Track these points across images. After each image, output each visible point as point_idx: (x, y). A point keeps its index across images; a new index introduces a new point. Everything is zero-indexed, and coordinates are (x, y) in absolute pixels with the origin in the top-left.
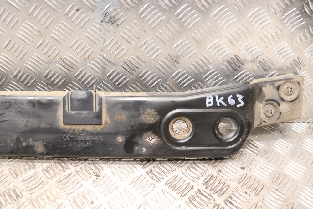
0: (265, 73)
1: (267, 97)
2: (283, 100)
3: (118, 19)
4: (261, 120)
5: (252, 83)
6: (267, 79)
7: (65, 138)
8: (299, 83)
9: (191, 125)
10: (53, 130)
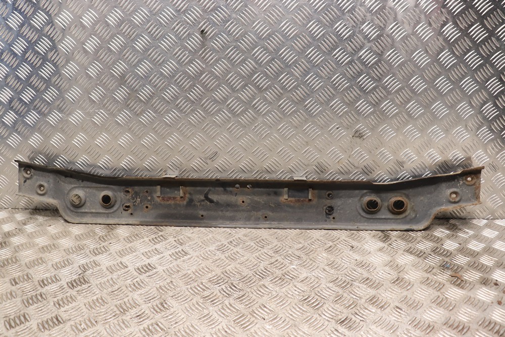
3: (364, 135)
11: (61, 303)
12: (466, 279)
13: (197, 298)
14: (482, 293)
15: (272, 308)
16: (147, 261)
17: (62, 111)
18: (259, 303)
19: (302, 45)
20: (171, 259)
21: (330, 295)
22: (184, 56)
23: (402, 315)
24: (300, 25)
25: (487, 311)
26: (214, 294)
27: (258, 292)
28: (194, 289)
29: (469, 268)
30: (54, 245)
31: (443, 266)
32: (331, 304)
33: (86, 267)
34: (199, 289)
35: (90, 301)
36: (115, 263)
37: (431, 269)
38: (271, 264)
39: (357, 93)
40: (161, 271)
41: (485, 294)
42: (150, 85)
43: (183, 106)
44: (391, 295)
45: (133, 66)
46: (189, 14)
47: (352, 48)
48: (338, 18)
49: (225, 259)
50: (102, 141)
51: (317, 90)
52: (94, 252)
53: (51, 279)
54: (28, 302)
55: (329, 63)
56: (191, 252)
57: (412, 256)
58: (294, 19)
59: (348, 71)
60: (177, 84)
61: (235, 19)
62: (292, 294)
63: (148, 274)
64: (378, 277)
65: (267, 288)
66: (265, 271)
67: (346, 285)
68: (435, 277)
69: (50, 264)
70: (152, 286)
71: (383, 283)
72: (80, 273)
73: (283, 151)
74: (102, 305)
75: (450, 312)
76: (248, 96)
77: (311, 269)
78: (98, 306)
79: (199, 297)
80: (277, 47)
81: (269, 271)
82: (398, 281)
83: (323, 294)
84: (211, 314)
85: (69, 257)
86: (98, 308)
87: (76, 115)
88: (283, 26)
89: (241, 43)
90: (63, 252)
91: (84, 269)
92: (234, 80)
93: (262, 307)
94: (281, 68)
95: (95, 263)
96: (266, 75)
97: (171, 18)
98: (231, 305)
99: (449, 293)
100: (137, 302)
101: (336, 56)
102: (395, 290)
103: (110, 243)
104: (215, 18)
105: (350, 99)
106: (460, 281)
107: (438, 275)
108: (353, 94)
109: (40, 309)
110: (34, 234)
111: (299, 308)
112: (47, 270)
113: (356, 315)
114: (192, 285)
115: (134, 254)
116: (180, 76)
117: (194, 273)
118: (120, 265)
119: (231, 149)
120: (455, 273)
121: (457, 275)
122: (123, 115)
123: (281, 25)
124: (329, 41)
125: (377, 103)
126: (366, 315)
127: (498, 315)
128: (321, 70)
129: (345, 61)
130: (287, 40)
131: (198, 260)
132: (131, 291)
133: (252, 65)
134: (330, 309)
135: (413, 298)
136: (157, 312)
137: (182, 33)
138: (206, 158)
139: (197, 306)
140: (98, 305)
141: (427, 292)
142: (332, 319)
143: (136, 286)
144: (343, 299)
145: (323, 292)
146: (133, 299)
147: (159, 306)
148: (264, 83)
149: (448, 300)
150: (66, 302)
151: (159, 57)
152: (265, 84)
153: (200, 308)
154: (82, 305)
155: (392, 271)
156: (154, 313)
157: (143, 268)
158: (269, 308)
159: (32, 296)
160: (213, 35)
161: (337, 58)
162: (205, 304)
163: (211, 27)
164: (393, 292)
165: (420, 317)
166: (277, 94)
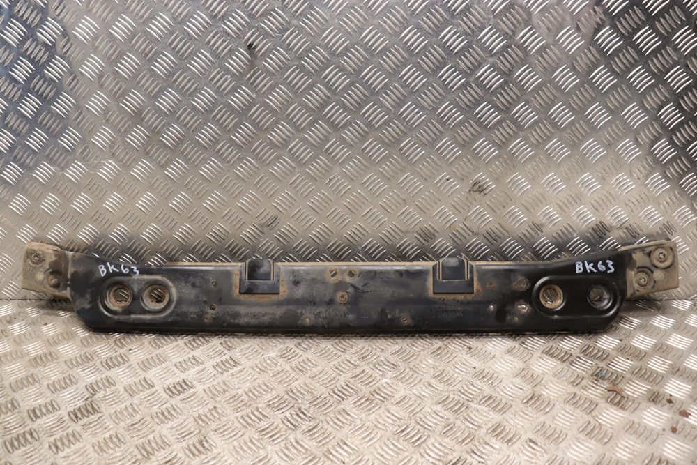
0: (634, 240)
1: (638, 264)
2: (656, 267)
3: (486, 188)
4: (634, 289)
5: (620, 250)
6: (636, 245)
7: (435, 308)
8: (671, 249)
9: (562, 293)
10: (422, 300)
11: (59, 444)
12: (628, 394)
13: (251, 433)
14: (650, 415)
15: (356, 446)
16: (182, 376)
17: (55, 162)
18: (337, 438)
19: (394, 63)
20: (215, 372)
21: (436, 424)
22: (224, 82)
23: (537, 453)
24: (390, 34)
25: (656, 443)
26: (275, 425)
27: (336, 421)
28: (247, 419)
29: (632, 377)
30: (51, 354)
31: (597, 375)
32: (438, 438)
33: (95, 387)
34: (253, 418)
35: (101, 440)
36: (137, 380)
37: (579, 380)
38: (356, 376)
39: (475, 130)
40: (202, 390)
41: (654, 417)
42: (178, 125)
43: (227, 153)
44: (522, 421)
45: (153, 96)
46: (230, 21)
47: (466, 66)
48: (445, 23)
49: (291, 371)
50: (114, 204)
51: (417, 126)
52: (107, 364)
53: (46, 407)
54: (12, 445)
55: (433, 87)
56: (242, 360)
57: (554, 360)
58: (382, 26)
59: (461, 99)
60: (216, 123)
61: (296, 27)
62: (383, 422)
63: (182, 396)
64: (504, 395)
65: (349, 415)
66: (346, 387)
67: (459, 408)
68: (585, 392)
69: (45, 384)
70: (188, 413)
71: (511, 402)
72: (86, 397)
73: (370, 213)
74: (117, 446)
75: (605, 446)
76: (318, 137)
77: (410, 383)
78: (111, 448)
79: (253, 430)
80: (358, 66)
81: (352, 389)
82: (533, 399)
83: (428, 422)
84: (269, 456)
85: (71, 372)
86: (111, 451)
87: (75, 168)
88: (366, 36)
89: (306, 61)
90: (63, 365)
91: (93, 389)
92: (297, 114)
93: (341, 444)
94: (365, 96)
95: (108, 381)
96: (344, 106)
97: (204, 27)
98: (297, 442)
99: (603, 416)
100: (166, 440)
101: (443, 78)
102: (529, 413)
103: (130, 350)
104: (268, 27)
105: (465, 137)
106: (619, 397)
107: (589, 389)
108: (468, 130)
109: (30, 455)
110: (23, 337)
111: (394, 445)
112: (41, 394)
113: (472, 454)
114: (244, 413)
115: (164, 365)
116: (220, 111)
117: (246, 394)
118: (143, 383)
119: (296, 211)
120: (614, 385)
121: (615, 388)
122: (142, 167)
123: (363, 35)
124: (433, 56)
125: (503, 143)
126: (486, 454)
127: (671, 450)
128: (422, 98)
129: (456, 84)
130: (373, 56)
131: (253, 373)
132: (158, 424)
133: (323, 93)
134: (437, 445)
135: (553, 426)
136: (194, 454)
137: (220, 49)
138: (262, 226)
139: (250, 444)
140: (111, 446)
141: (572, 415)
142: (439, 460)
143: (166, 416)
144: (455, 430)
145: (427, 419)
146: (160, 436)
147: (197, 445)
148: (341, 117)
149: (603, 427)
150: (66, 443)
151: (189, 84)
152: (342, 120)
153: (254, 448)
154: (89, 447)
155: (524, 385)
156: (189, 457)
157: (175, 387)
158: (351, 446)
159: (18, 436)
160: (266, 51)
161: (445, 80)
162: (262, 442)
163: (263, 39)
164: (525, 416)
165: (562, 456)
166: (359, 133)
